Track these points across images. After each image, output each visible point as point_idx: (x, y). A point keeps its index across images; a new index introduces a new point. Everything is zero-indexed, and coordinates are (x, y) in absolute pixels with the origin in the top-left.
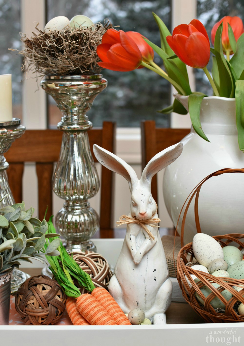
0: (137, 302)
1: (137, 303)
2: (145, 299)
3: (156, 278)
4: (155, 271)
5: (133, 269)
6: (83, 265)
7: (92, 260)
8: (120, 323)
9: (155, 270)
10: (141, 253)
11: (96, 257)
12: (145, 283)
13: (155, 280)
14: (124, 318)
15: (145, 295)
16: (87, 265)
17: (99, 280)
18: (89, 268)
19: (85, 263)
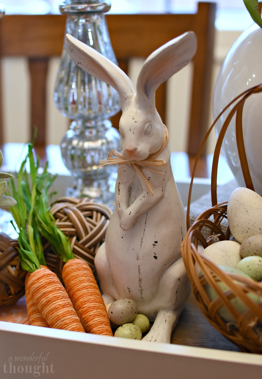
0: (128, 288)
1: (128, 290)
2: (140, 286)
3: (156, 256)
4: (155, 244)
5: (122, 237)
6: (65, 221)
7: (81, 214)
8: (89, 320)
9: (156, 242)
10: (130, 214)
11: (91, 210)
12: (139, 261)
13: (155, 257)
14: (97, 312)
15: (139, 279)
16: (71, 222)
17: (87, 246)
18: (73, 227)
19: (69, 219)
